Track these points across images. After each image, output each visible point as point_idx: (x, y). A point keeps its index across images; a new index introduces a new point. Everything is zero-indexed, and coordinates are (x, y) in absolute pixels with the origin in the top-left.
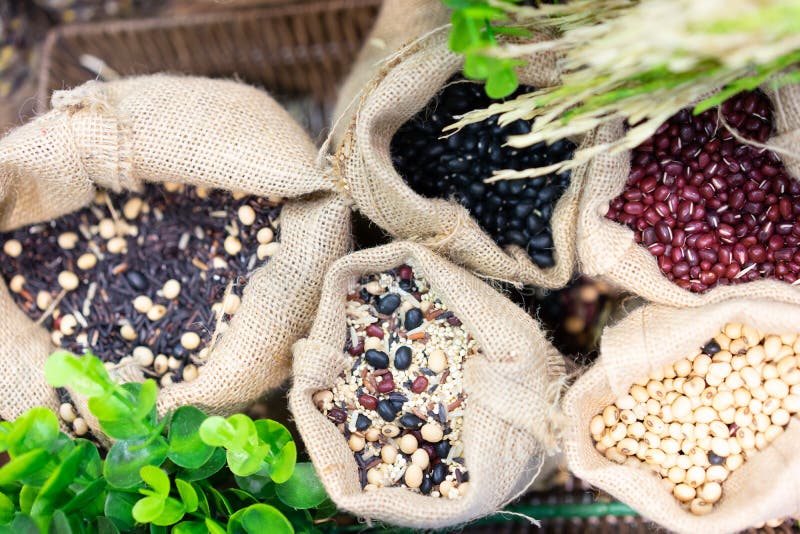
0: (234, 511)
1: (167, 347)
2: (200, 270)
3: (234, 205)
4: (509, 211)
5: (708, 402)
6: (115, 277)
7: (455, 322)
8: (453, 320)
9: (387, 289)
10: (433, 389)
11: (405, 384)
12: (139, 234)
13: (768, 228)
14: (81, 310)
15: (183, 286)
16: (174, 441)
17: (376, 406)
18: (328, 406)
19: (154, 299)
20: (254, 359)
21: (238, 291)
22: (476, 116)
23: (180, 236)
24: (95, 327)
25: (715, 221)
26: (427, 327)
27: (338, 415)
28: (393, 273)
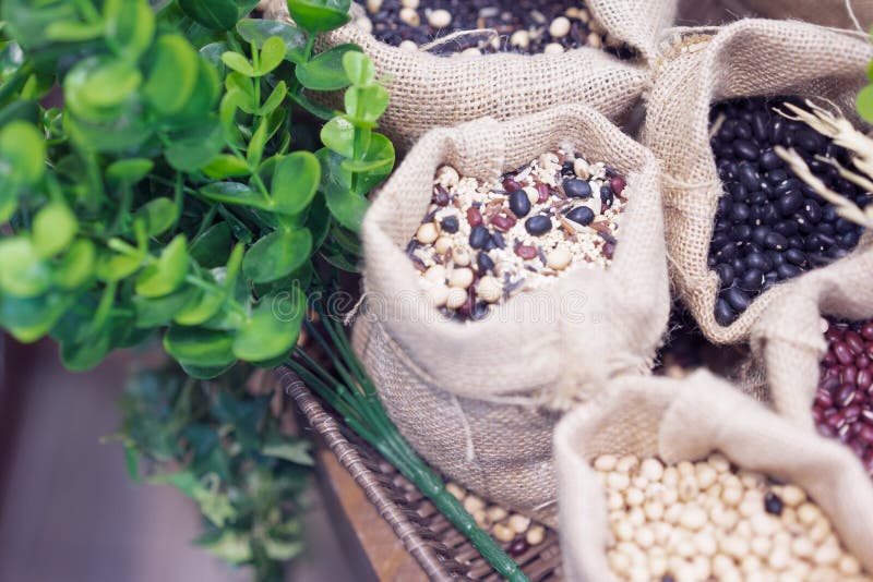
5: (720, 536)
7: (607, 253)
8: (609, 247)
9: (590, 178)
10: (531, 269)
11: (516, 240)
15: (450, 25)
16: (313, 63)
17: (477, 226)
18: (444, 181)
19: (421, 8)
20: (440, 88)
23: (490, 7)
26: (587, 236)
27: (441, 198)
28: (610, 174)
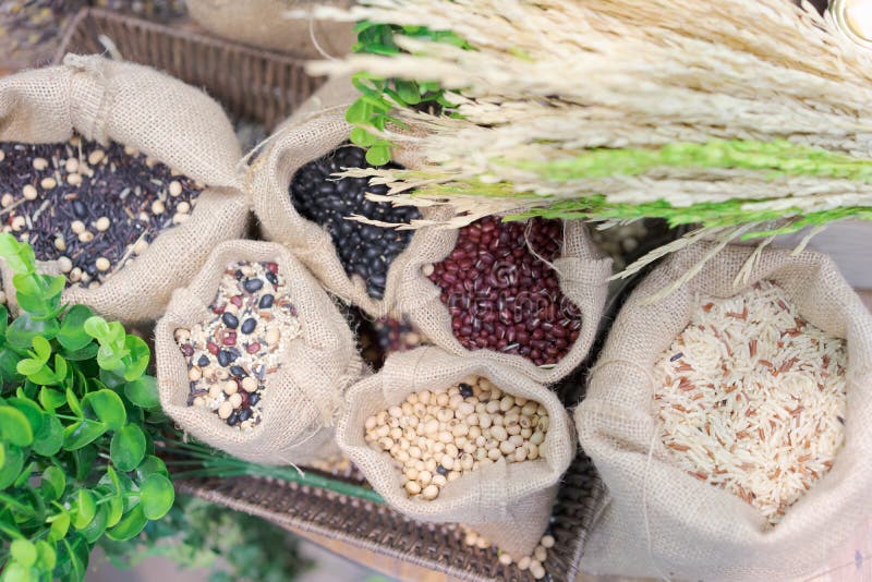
0: (90, 391)
1: (85, 264)
2: (128, 217)
3: (169, 178)
4: (364, 250)
5: (450, 428)
6: (65, 201)
7: (294, 314)
8: (294, 312)
9: (256, 274)
10: (262, 355)
11: (244, 345)
12: (94, 176)
13: (536, 322)
14: (31, 216)
15: (112, 225)
16: (65, 328)
17: (218, 353)
18: (183, 341)
19: (88, 226)
20: (142, 290)
21: (149, 239)
22: (356, 172)
23: (123, 189)
24: (37, 232)
25: (501, 305)
26: (275, 311)
27: (188, 350)
28: (264, 265)
